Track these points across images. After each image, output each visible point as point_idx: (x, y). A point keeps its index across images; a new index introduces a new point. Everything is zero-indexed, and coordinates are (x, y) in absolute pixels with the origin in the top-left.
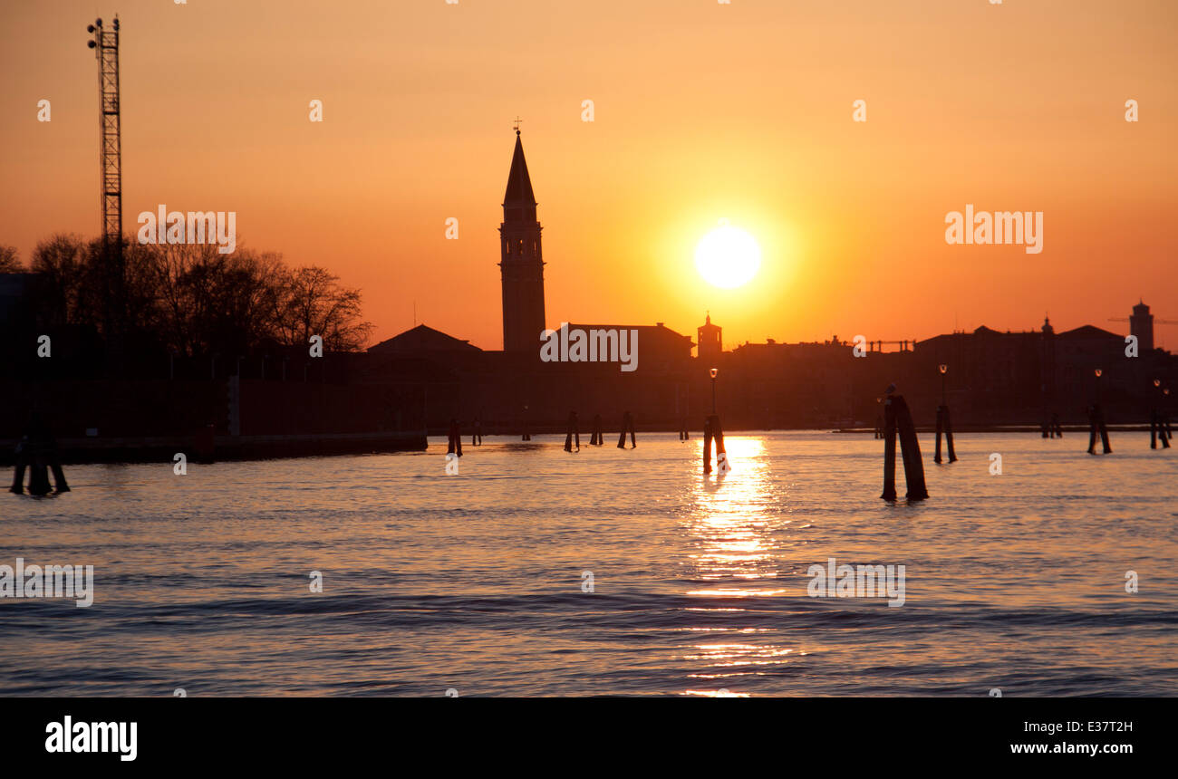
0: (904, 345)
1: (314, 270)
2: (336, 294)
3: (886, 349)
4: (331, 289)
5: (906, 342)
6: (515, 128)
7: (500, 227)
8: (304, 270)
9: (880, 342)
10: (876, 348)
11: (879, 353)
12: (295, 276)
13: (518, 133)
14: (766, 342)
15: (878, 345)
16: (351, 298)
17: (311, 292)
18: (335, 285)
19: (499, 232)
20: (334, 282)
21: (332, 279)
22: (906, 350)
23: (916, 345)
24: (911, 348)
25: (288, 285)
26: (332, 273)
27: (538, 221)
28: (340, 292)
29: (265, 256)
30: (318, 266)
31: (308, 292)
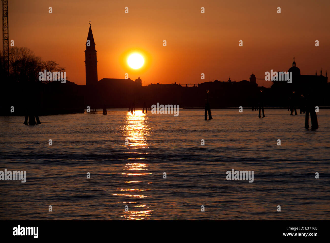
0: (195, 85)
1: (52, 62)
2: (58, 69)
3: (190, 86)
4: (57, 67)
5: (196, 84)
6: (89, 24)
7: (85, 51)
8: (49, 62)
9: (189, 84)
10: (188, 86)
11: (189, 87)
12: (46, 63)
13: (90, 25)
14: (157, 84)
15: (188, 85)
16: (62, 70)
17: (51, 68)
18: (58, 66)
19: (85, 53)
20: (58, 65)
21: (57, 64)
22: (196, 87)
23: (198, 85)
24: (197, 86)
25: (44, 66)
26: (57, 63)
27: (96, 49)
28: (59, 68)
29: (37, 58)
30: (53, 61)
31: (50, 68)
